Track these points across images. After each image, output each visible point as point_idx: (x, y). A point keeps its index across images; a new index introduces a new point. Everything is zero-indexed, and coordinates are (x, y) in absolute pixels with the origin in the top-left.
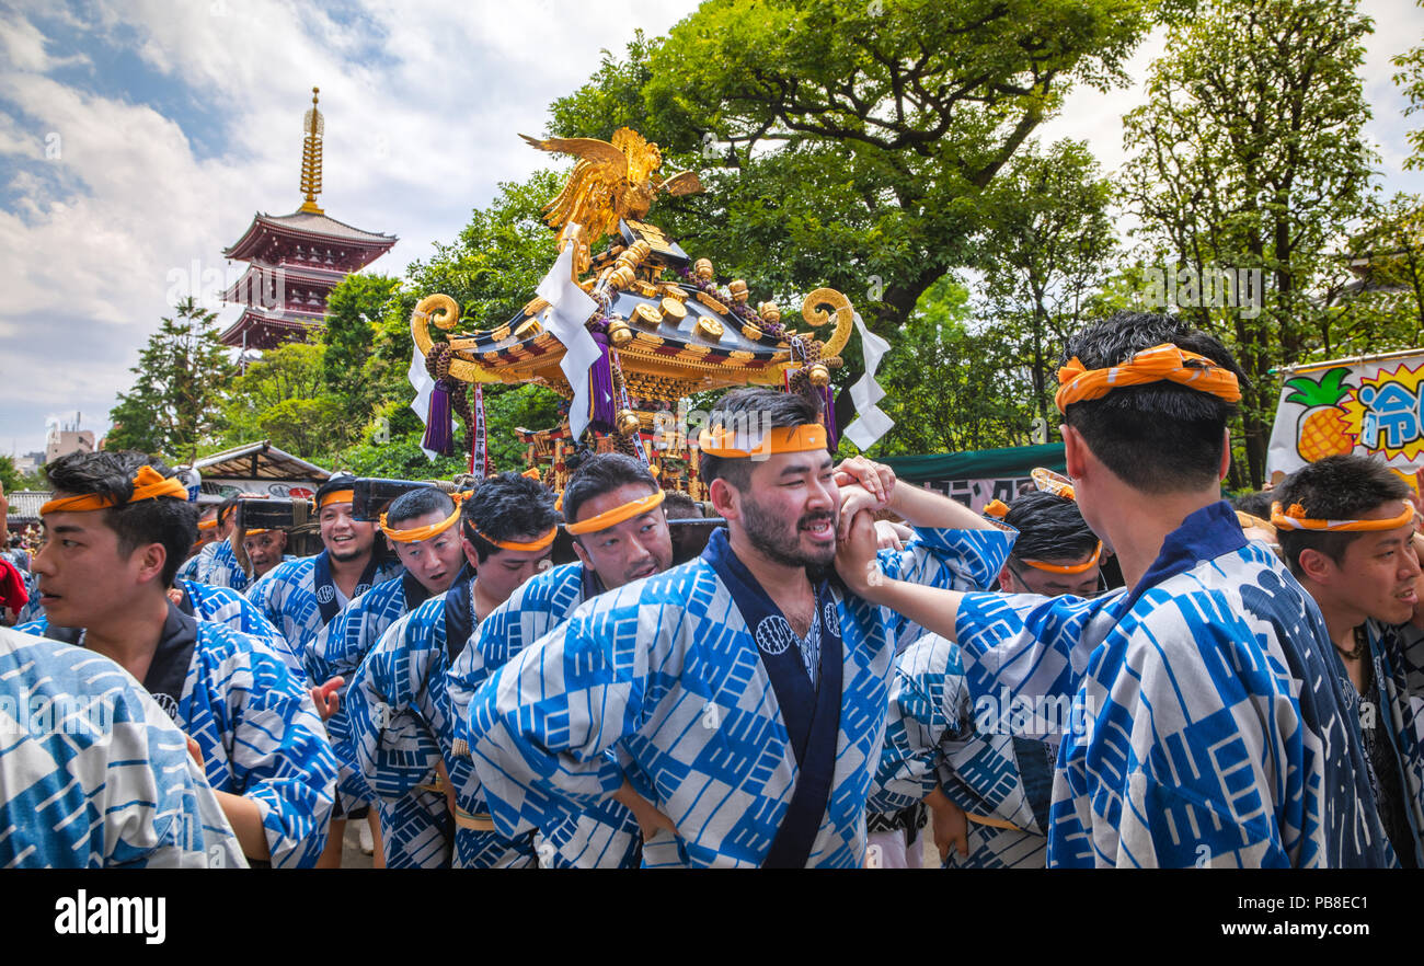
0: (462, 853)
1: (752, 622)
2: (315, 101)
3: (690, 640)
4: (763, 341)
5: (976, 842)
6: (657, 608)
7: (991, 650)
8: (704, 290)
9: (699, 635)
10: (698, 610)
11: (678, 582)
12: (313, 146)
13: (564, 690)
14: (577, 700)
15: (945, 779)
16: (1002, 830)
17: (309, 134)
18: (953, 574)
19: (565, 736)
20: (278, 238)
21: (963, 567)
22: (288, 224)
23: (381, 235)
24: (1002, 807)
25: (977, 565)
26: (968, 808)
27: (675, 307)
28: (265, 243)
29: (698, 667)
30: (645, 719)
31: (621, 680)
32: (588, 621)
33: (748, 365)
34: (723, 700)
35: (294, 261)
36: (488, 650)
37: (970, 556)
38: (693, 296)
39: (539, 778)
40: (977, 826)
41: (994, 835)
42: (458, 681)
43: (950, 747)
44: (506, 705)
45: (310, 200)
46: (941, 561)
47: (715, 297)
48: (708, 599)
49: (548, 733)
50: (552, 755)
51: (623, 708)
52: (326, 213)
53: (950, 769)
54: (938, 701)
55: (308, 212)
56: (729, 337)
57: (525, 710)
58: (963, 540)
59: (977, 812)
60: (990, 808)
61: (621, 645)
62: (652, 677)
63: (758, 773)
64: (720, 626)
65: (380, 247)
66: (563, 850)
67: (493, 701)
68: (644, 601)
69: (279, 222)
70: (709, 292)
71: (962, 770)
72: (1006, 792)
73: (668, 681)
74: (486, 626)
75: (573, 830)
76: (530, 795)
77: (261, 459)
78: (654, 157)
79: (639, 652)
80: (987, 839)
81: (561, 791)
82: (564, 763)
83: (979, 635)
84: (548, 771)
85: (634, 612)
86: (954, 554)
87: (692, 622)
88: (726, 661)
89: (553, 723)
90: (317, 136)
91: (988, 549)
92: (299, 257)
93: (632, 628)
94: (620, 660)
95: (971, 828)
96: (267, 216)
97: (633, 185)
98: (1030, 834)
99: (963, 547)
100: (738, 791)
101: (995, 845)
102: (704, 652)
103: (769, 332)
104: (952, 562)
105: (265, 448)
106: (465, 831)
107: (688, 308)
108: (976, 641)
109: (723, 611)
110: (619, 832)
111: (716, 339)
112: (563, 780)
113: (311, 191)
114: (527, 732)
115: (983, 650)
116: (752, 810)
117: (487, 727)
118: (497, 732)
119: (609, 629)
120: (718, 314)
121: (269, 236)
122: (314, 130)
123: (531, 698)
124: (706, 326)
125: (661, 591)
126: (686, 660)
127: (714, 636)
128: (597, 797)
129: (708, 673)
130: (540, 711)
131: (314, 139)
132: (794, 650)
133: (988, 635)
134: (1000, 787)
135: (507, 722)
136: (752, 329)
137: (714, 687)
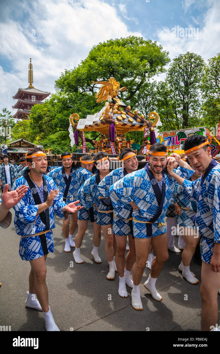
0: (99, 216)
1: (151, 180)
2: (31, 61)
3: (142, 182)
4: (141, 122)
5: (183, 211)
6: (137, 177)
7: (187, 187)
8: (129, 112)
9: (143, 181)
10: (143, 177)
11: (140, 173)
12: (31, 72)
13: (123, 187)
14: (125, 189)
15: (178, 201)
16: (187, 210)
17: (30, 69)
18: (184, 175)
19: (123, 194)
20: (24, 94)
21: (186, 174)
22: (26, 91)
23: (47, 92)
24: (187, 206)
25: (188, 175)
26: (182, 206)
27: (124, 116)
28: (21, 95)
29: (143, 186)
30: (134, 193)
31: (131, 187)
32: (127, 178)
33: (138, 127)
34: (146, 191)
35: (28, 99)
36: (107, 182)
37: (187, 173)
38: (127, 114)
39: (119, 199)
40: (183, 209)
41: (186, 211)
42: (101, 187)
43: (179, 196)
44: (115, 189)
45: (31, 85)
46: (182, 173)
47: (131, 113)
48: (145, 176)
49: (120, 193)
50: (121, 196)
51: (131, 191)
52: (34, 88)
53: (179, 200)
54: (177, 189)
55: (31, 87)
56: (135, 122)
57: (117, 189)
58: (187, 171)
59: (183, 207)
60: (185, 206)
61: (131, 182)
62: (136, 187)
63: (151, 201)
64: (146, 180)
65: (47, 95)
66: (119, 214)
67: (113, 188)
68: (135, 176)
69: (24, 90)
70: (130, 113)
71: (181, 200)
72: (188, 204)
73: (138, 188)
74: (106, 178)
75: (121, 211)
76: (118, 202)
77: (22, 142)
78: (118, 84)
79: (134, 183)
80: (184, 211)
81: (122, 201)
82: (123, 197)
83: (186, 185)
84: (120, 198)
85: (134, 177)
86: (185, 172)
87: (142, 179)
88: (147, 185)
89: (121, 192)
90: (32, 70)
91: (190, 173)
92: (29, 98)
93: (133, 180)
94: (131, 184)
95: (182, 209)
96: (21, 89)
97: (114, 90)
98: (191, 211)
99: (187, 172)
100: (148, 203)
101: (186, 212)
102: (144, 184)
103: (142, 121)
104: (184, 173)
105: (22, 140)
106: (99, 212)
107: (127, 117)
108: (185, 186)
109: (147, 178)
110: (129, 211)
111: (132, 122)
112: (122, 200)
113: (31, 83)
114: (118, 193)
115: (186, 187)
116: (151, 206)
117: (112, 192)
118: (113, 192)
119: (130, 179)
120: (132, 117)
121: (22, 93)
122: (31, 68)
123: (118, 188)
124: (130, 120)
125: (138, 175)
126: (141, 185)
127: (145, 181)
128: (127, 203)
129: (144, 186)
130: (119, 190)
131: (31, 70)
132: (157, 184)
133: (187, 186)
134: (187, 203)
135: (115, 191)
136: (139, 120)
137: (145, 189)
